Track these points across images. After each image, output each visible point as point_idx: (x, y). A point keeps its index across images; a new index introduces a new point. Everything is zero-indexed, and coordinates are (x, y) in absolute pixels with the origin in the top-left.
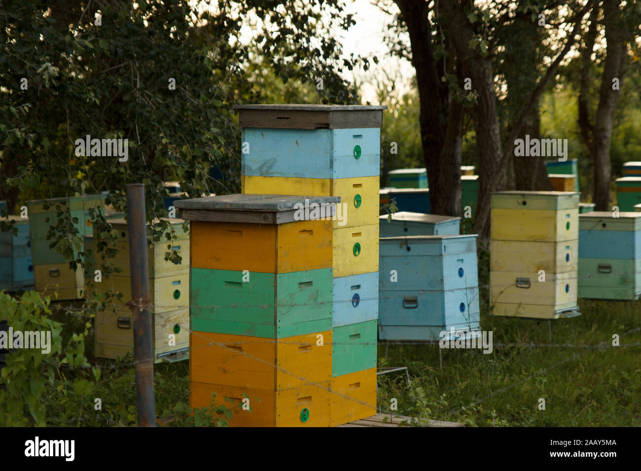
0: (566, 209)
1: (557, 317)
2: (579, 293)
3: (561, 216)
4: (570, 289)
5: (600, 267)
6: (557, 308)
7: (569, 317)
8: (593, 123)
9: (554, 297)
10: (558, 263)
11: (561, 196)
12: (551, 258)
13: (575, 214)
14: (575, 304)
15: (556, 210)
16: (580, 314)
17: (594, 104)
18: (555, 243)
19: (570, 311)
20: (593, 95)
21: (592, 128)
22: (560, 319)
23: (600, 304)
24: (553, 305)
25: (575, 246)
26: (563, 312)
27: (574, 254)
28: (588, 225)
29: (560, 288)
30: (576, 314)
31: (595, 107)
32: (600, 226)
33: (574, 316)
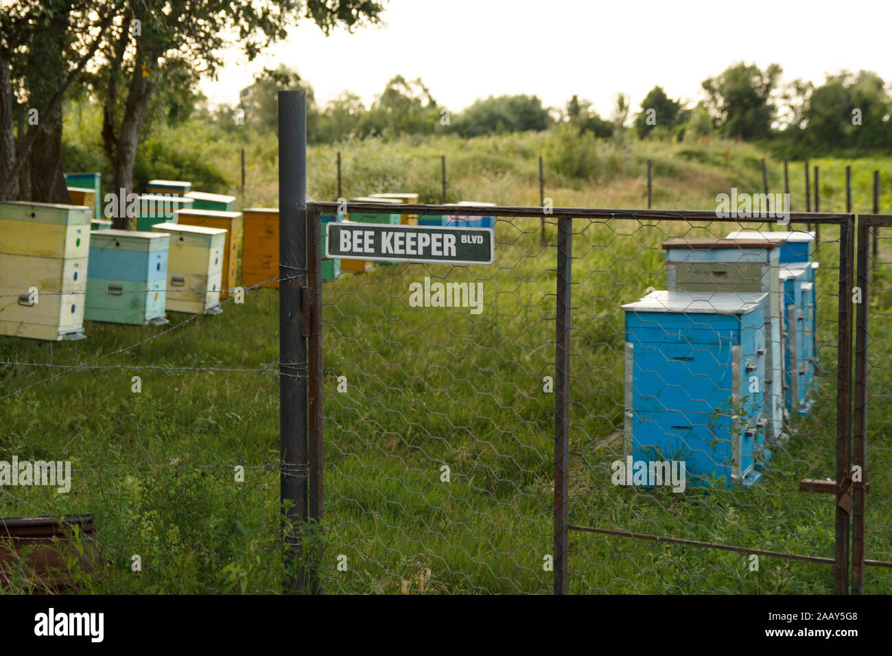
0: (78, 224)
1: (60, 338)
2: (86, 313)
3: (71, 233)
4: (76, 310)
5: (111, 288)
6: (60, 329)
7: (73, 339)
8: (117, 136)
9: (58, 318)
10: (65, 282)
11: (73, 210)
12: (57, 275)
13: (87, 231)
14: (81, 326)
15: (66, 225)
16: (85, 337)
17: (120, 117)
18: (64, 259)
19: (74, 333)
20: (120, 107)
21: (116, 142)
22: (64, 341)
23: (108, 327)
24: (57, 326)
25: (84, 265)
26: (68, 334)
27: (83, 273)
28: (101, 244)
29: (65, 309)
30: (81, 336)
31: (121, 120)
32: (113, 245)
33: (79, 338)
